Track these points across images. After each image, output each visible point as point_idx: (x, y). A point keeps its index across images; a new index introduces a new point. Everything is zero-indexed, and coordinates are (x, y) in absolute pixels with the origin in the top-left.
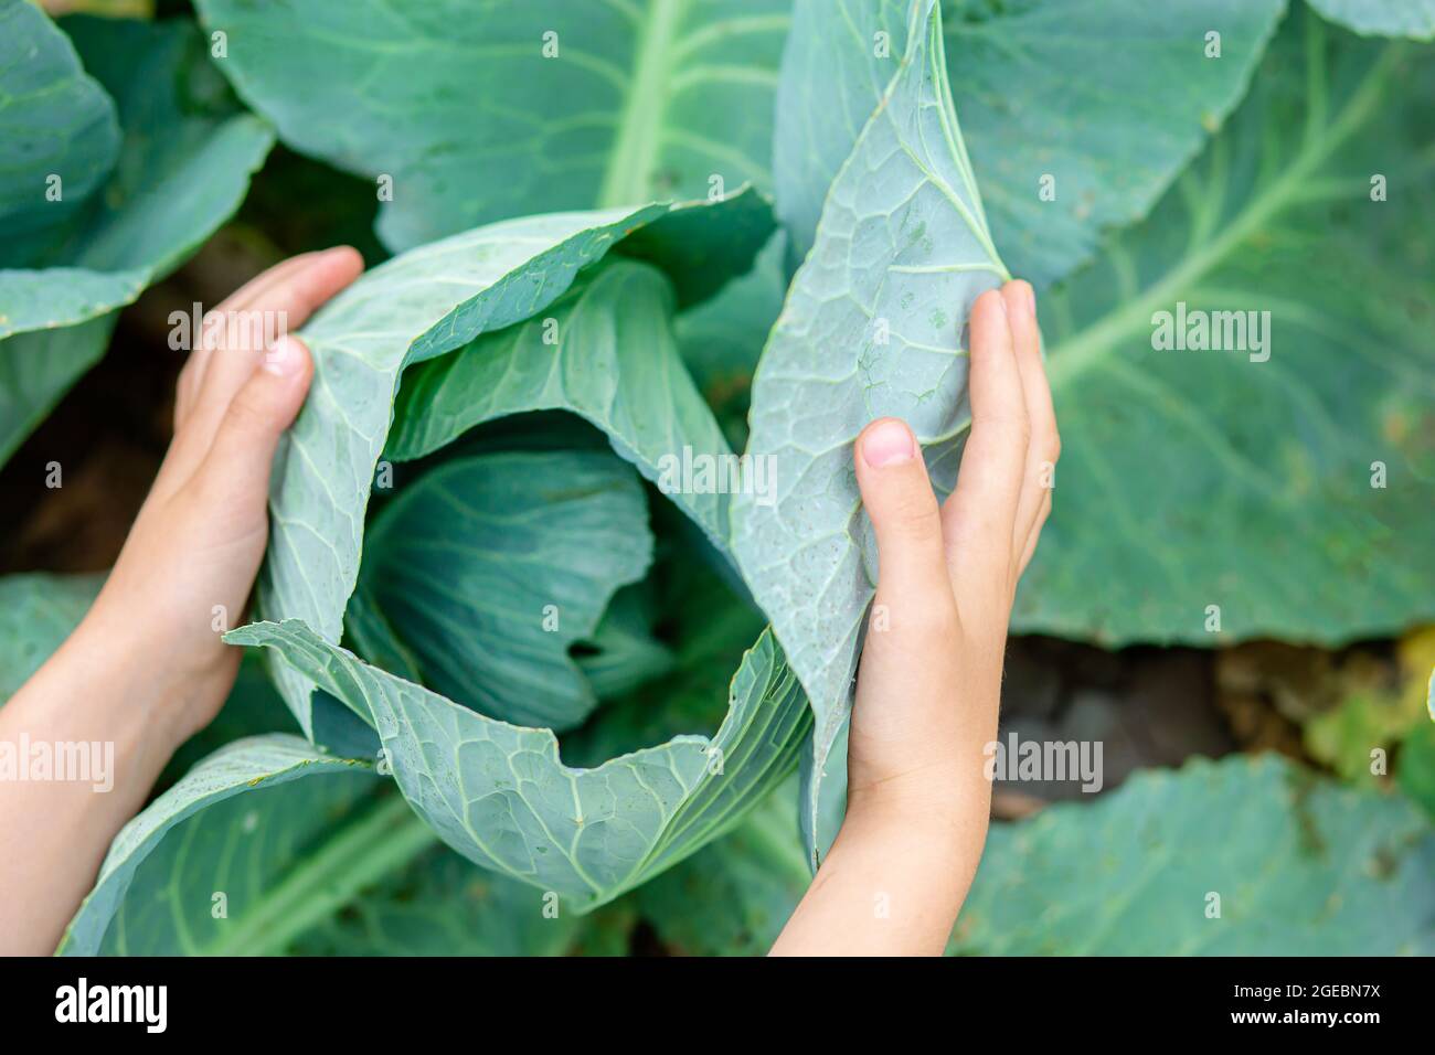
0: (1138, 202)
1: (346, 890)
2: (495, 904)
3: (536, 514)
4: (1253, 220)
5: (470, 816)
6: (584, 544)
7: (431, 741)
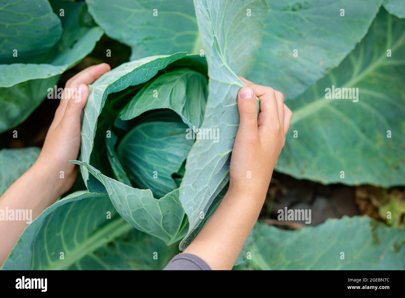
0: (336, 62)
1: (111, 238)
2: (151, 244)
3: (165, 138)
4: (370, 70)
5: (133, 215)
6: (176, 147)
7: (120, 195)
